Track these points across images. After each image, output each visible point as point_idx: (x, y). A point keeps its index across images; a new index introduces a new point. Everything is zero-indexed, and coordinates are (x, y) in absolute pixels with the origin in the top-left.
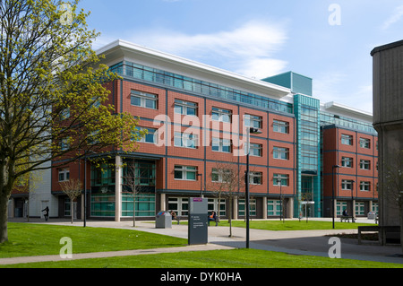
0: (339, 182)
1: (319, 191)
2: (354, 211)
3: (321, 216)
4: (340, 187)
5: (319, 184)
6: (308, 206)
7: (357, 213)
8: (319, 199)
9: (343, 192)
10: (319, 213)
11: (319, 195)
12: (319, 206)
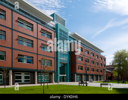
0: (77, 67)
1: (68, 70)
2: (83, 79)
3: (70, 81)
4: (78, 69)
5: (68, 67)
6: (63, 77)
7: (84, 80)
8: (68, 74)
9: (79, 71)
10: (68, 80)
11: (68, 72)
12: (68, 77)
